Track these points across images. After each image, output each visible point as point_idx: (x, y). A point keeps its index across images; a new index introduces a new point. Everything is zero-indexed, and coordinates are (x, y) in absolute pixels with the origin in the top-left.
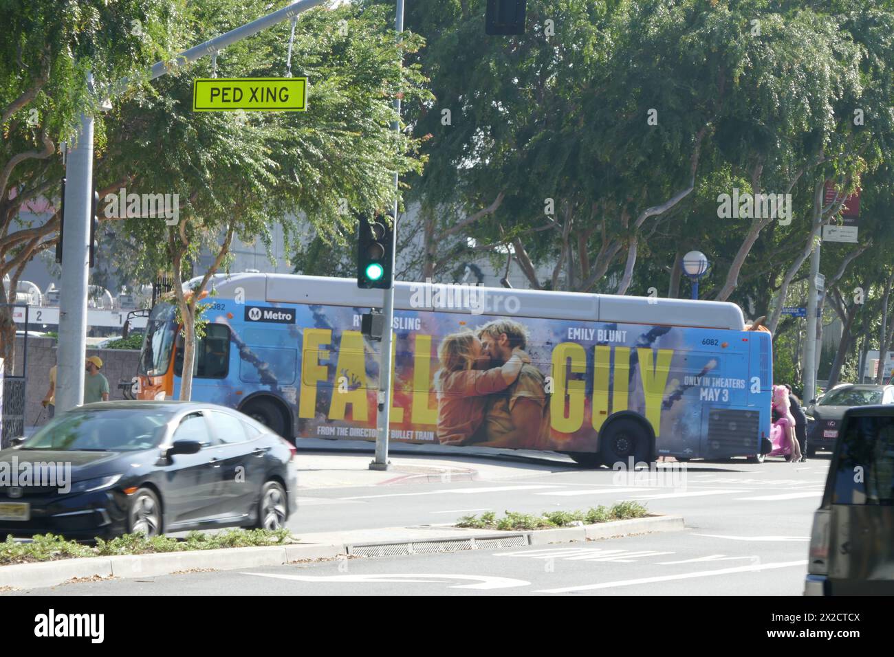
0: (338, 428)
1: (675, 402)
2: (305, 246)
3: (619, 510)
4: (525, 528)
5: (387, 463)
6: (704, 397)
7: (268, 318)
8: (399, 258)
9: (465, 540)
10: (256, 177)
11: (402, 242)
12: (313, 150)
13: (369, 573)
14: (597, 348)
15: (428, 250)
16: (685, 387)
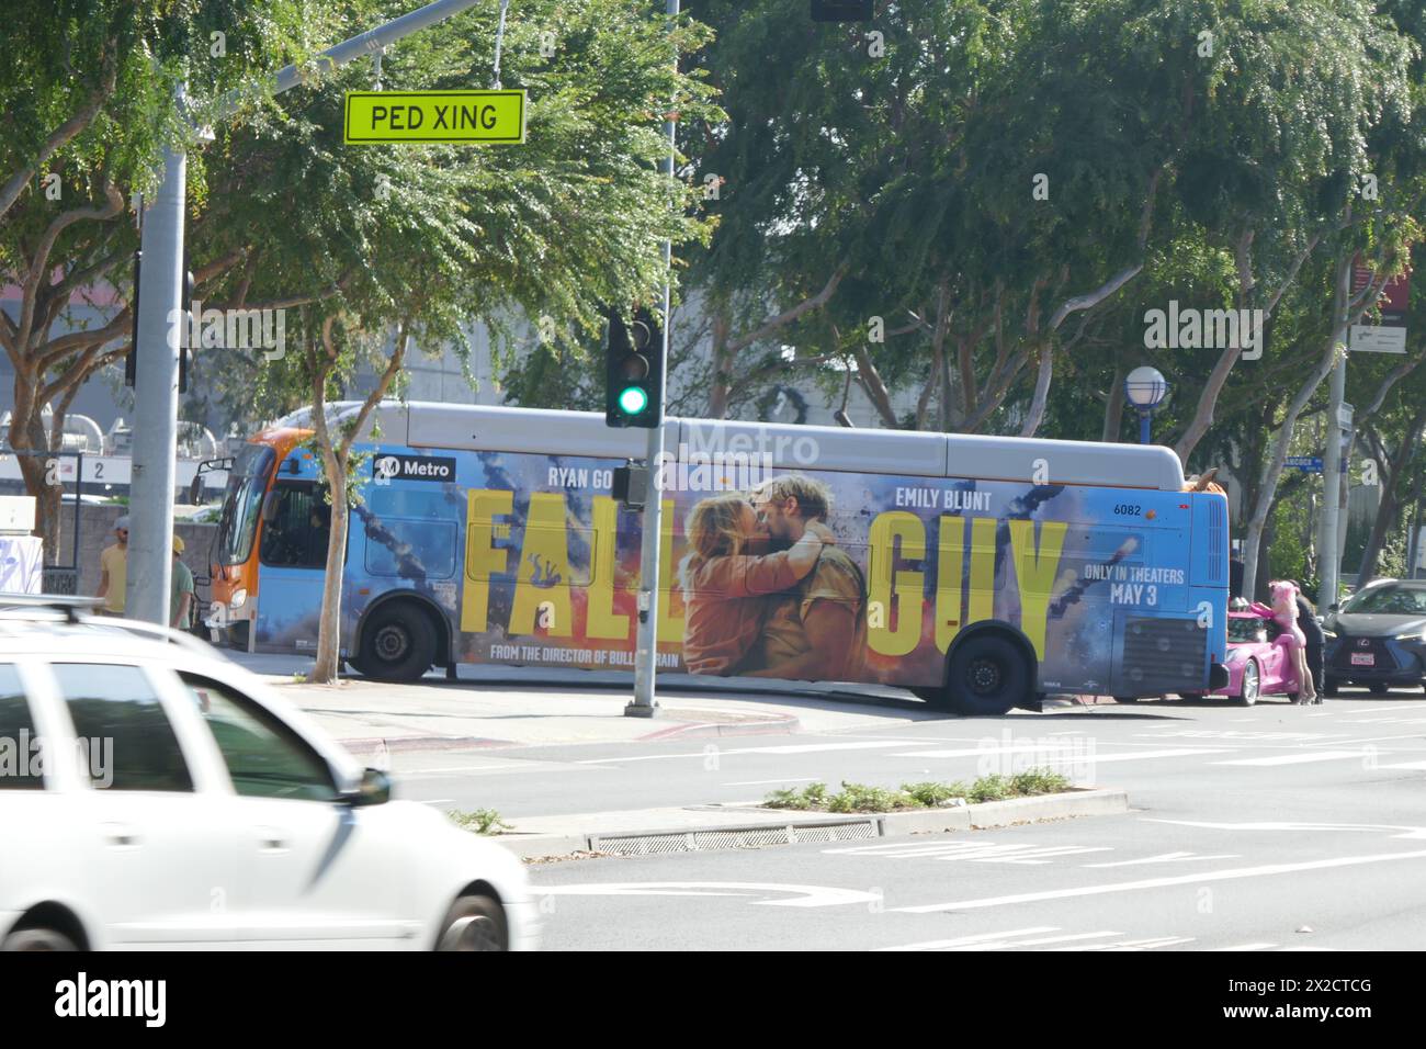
0: (524, 648)
1: (1070, 605)
2: (523, 359)
3: (1023, 780)
4: (873, 810)
5: (652, 704)
6: (1116, 598)
7: (411, 472)
8: (673, 379)
9: (777, 828)
10: (445, 249)
11: (677, 352)
12: (536, 206)
13: (626, 881)
14: (943, 519)
15: (718, 365)
16: (1086, 583)
